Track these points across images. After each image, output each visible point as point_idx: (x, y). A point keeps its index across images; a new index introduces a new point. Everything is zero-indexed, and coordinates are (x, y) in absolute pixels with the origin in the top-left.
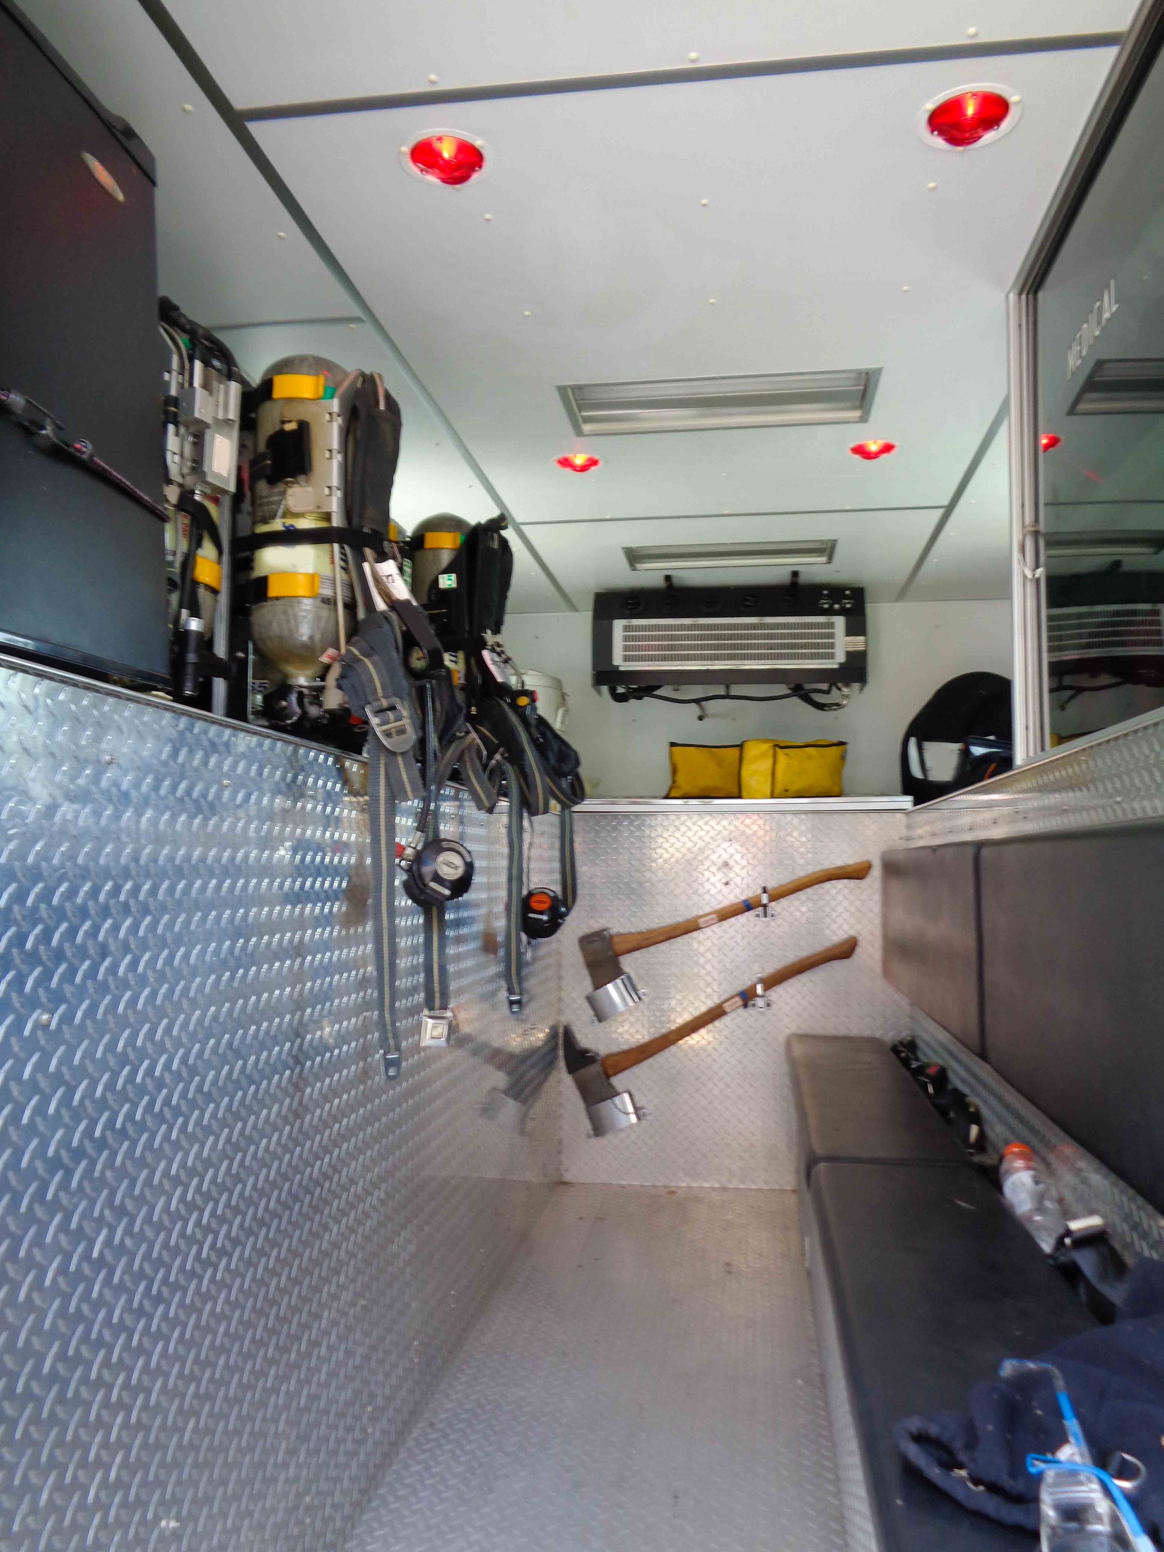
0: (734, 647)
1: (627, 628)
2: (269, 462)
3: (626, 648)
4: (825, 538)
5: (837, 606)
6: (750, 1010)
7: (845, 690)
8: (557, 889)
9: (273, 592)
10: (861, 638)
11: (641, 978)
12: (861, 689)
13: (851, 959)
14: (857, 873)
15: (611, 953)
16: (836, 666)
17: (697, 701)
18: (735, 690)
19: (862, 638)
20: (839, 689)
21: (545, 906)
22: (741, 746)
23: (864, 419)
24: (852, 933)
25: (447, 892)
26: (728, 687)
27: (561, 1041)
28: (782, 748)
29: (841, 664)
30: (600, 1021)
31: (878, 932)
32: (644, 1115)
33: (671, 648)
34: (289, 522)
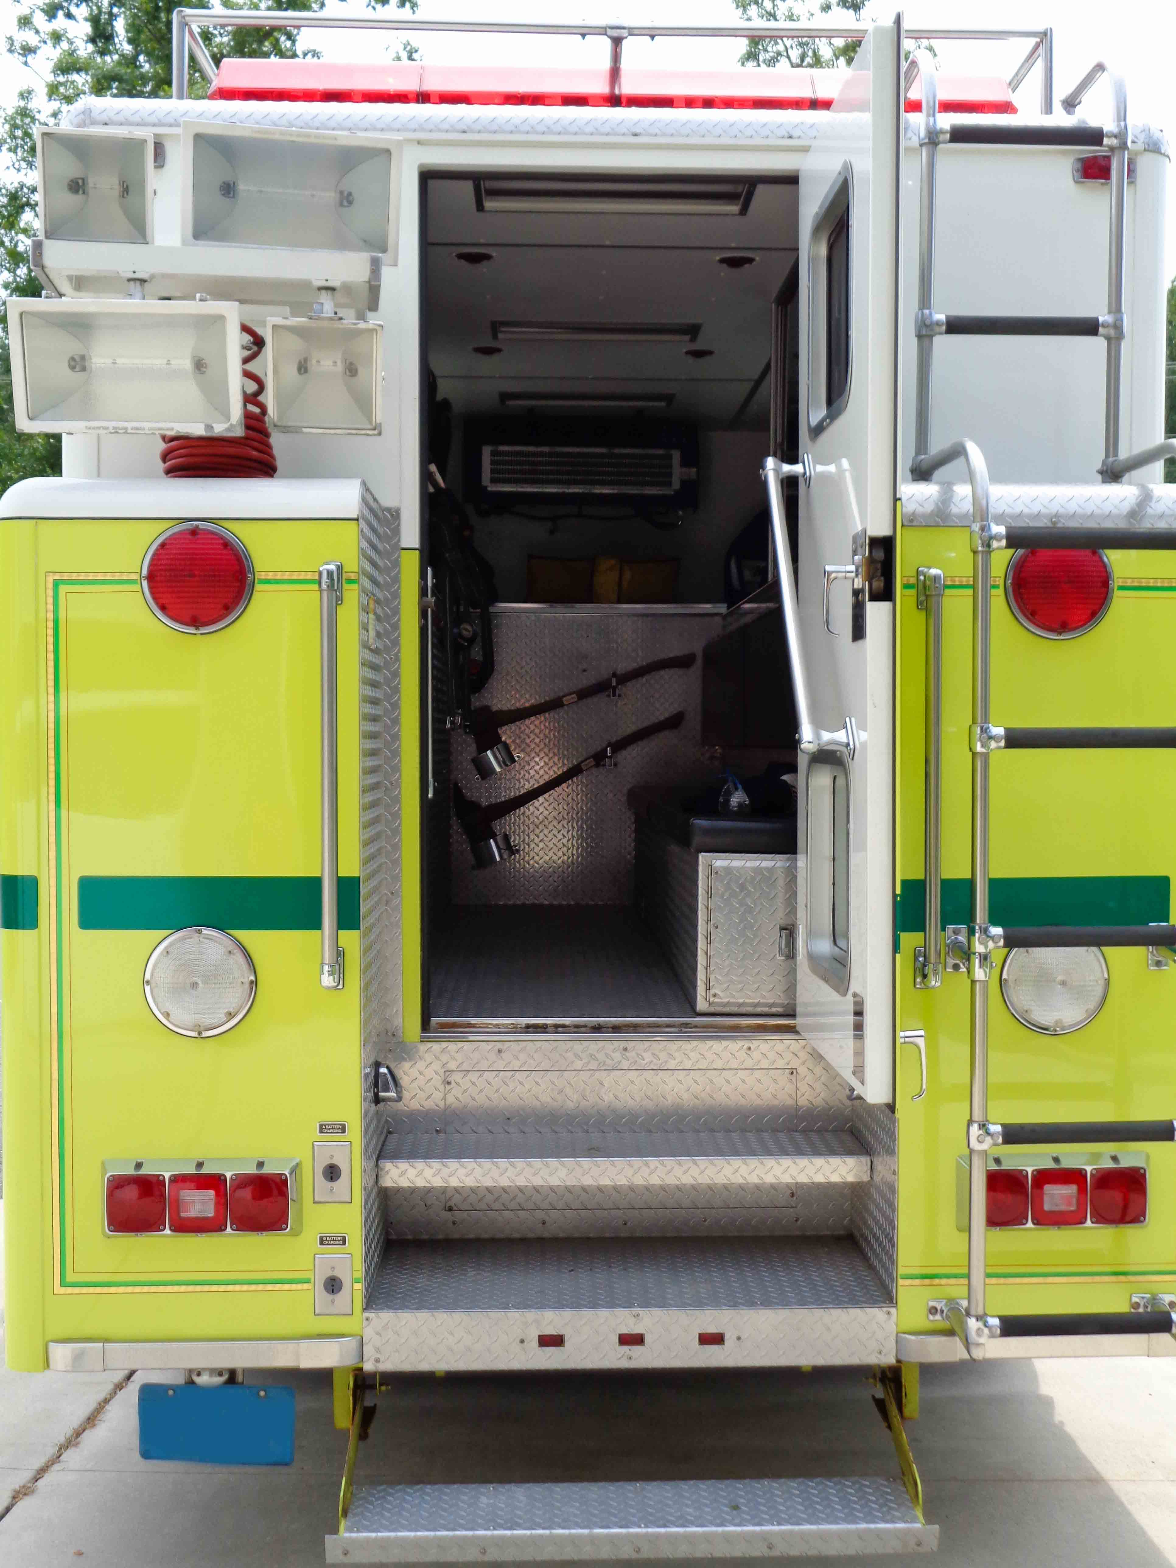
1: (494, 453)
3: (492, 471)
5: (674, 441)
6: (601, 769)
7: (680, 513)
10: (695, 469)
11: (517, 745)
12: (694, 513)
13: (679, 728)
14: (683, 662)
15: (491, 725)
16: (673, 494)
17: (553, 519)
18: (586, 511)
20: (676, 512)
22: (592, 560)
23: (693, 339)
24: (680, 709)
26: (580, 509)
28: (627, 562)
29: (676, 492)
30: (482, 780)
31: (699, 709)
32: (518, 851)
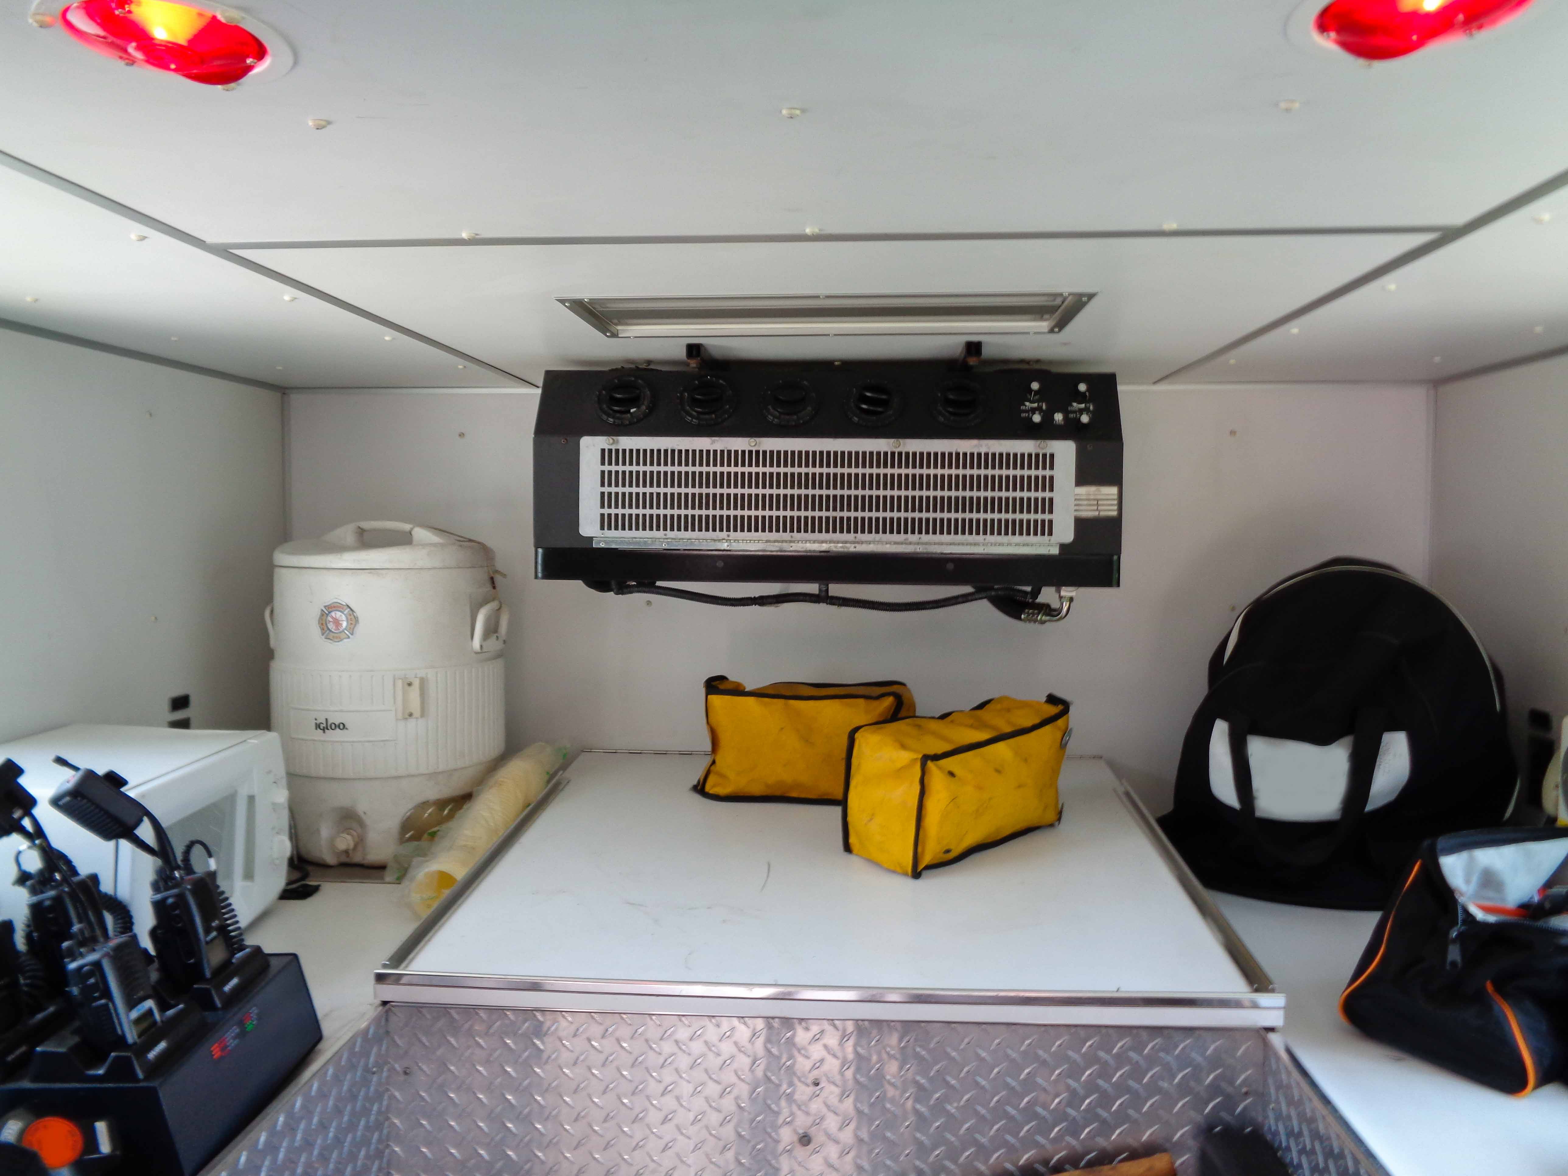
1: (606, 456)
3: (605, 500)
5: (1059, 417)
12: (1108, 599)
16: (1055, 551)
18: (836, 589)
19: (1114, 490)
28: (939, 756)
29: (1063, 547)
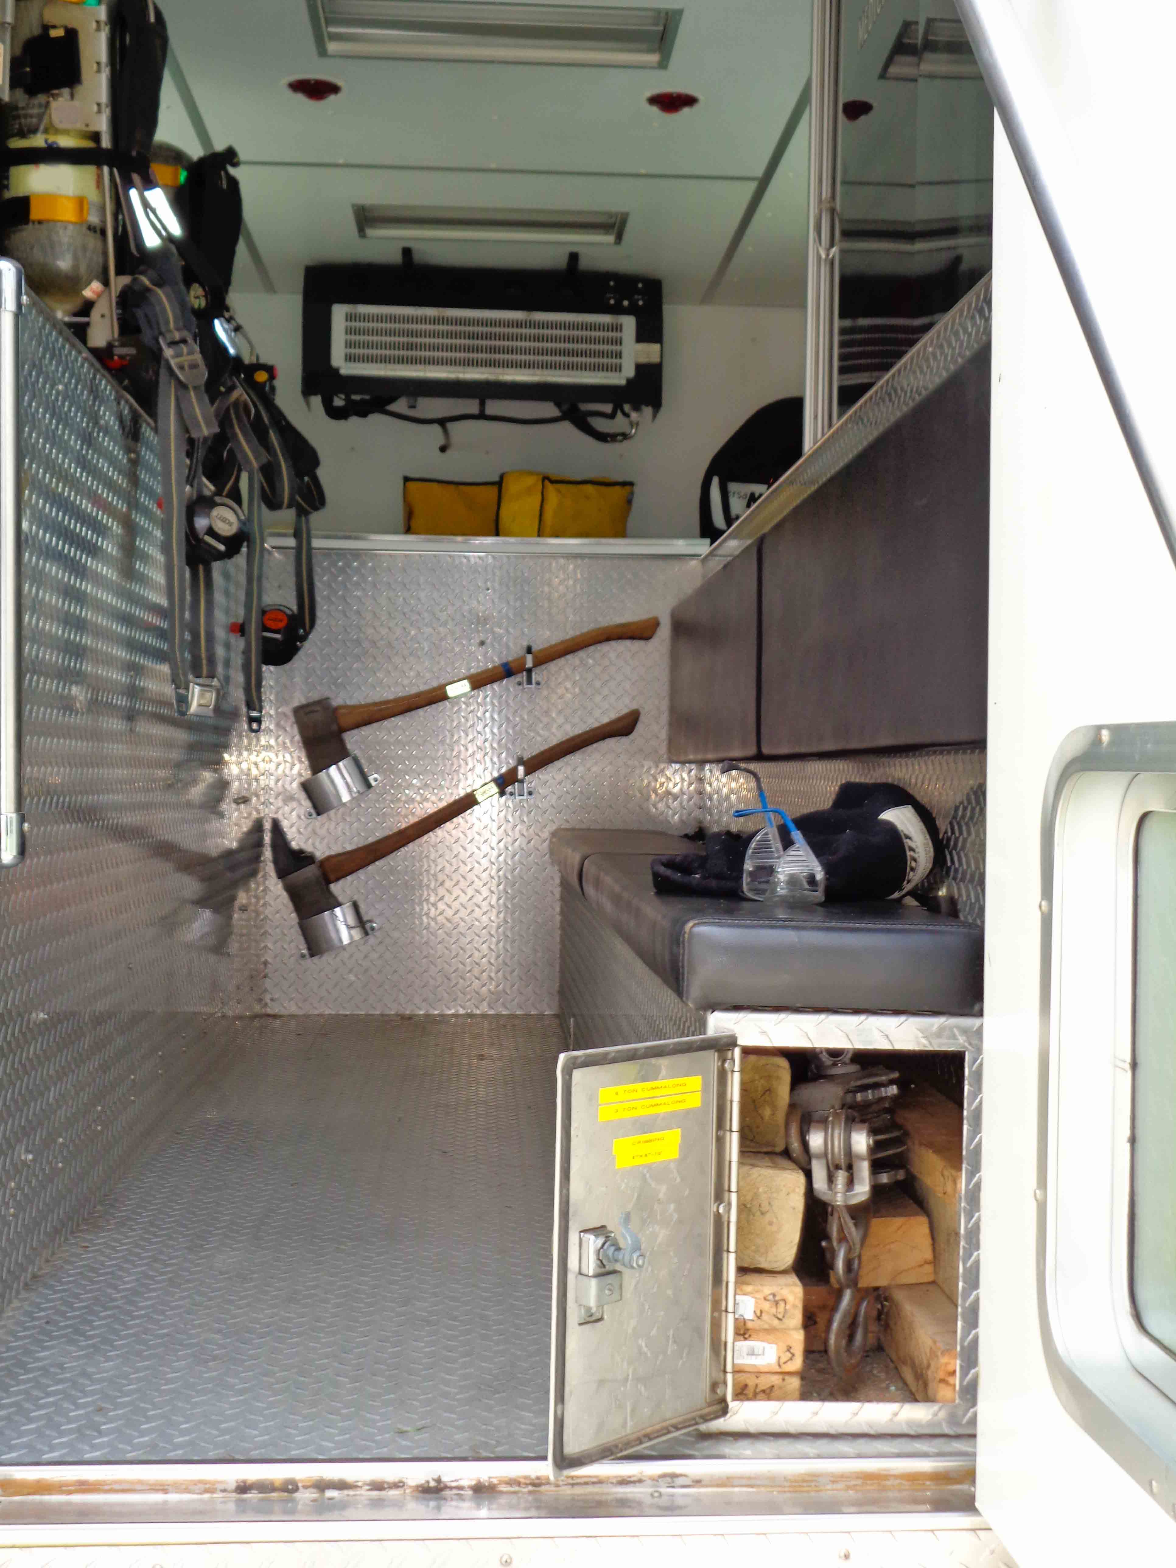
0: (494, 350)
1: (350, 317)
2: (28, 69)
4: (614, 209)
5: (626, 303)
6: (509, 799)
7: (634, 415)
8: (295, 608)
9: (35, 214)
10: (656, 347)
11: (371, 761)
12: (655, 416)
13: (631, 736)
14: (641, 632)
15: (334, 727)
17: (442, 422)
19: (658, 347)
20: (627, 415)
21: (281, 625)
22: (499, 484)
23: (663, 65)
24: (634, 706)
25: (222, 548)
26: (482, 404)
27: (267, 838)
28: (552, 482)
30: (319, 814)
31: (665, 705)
32: (373, 929)
33: (410, 347)
34: (52, 139)
